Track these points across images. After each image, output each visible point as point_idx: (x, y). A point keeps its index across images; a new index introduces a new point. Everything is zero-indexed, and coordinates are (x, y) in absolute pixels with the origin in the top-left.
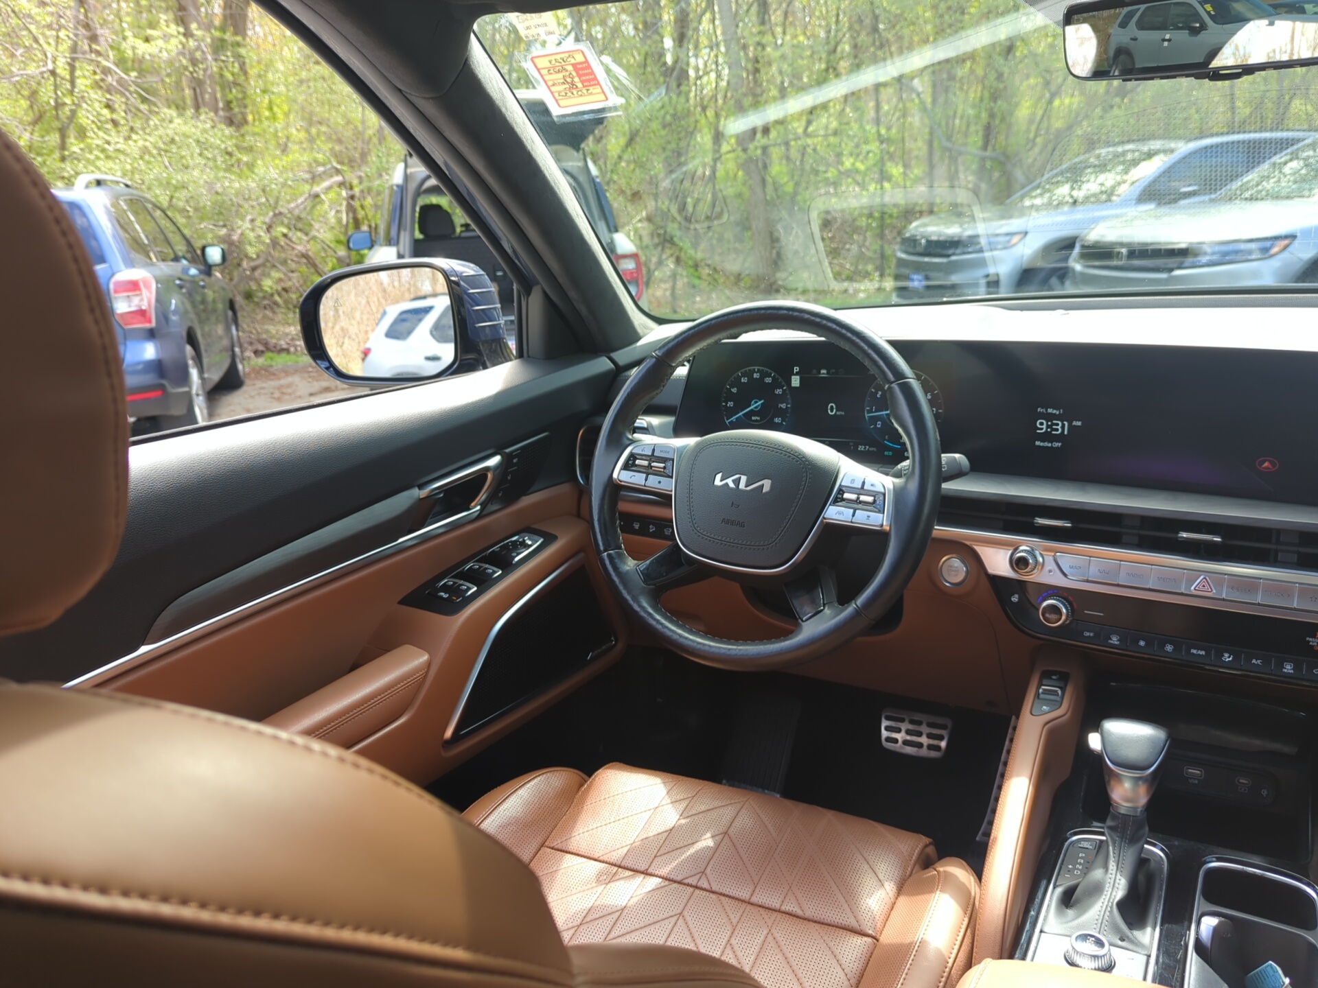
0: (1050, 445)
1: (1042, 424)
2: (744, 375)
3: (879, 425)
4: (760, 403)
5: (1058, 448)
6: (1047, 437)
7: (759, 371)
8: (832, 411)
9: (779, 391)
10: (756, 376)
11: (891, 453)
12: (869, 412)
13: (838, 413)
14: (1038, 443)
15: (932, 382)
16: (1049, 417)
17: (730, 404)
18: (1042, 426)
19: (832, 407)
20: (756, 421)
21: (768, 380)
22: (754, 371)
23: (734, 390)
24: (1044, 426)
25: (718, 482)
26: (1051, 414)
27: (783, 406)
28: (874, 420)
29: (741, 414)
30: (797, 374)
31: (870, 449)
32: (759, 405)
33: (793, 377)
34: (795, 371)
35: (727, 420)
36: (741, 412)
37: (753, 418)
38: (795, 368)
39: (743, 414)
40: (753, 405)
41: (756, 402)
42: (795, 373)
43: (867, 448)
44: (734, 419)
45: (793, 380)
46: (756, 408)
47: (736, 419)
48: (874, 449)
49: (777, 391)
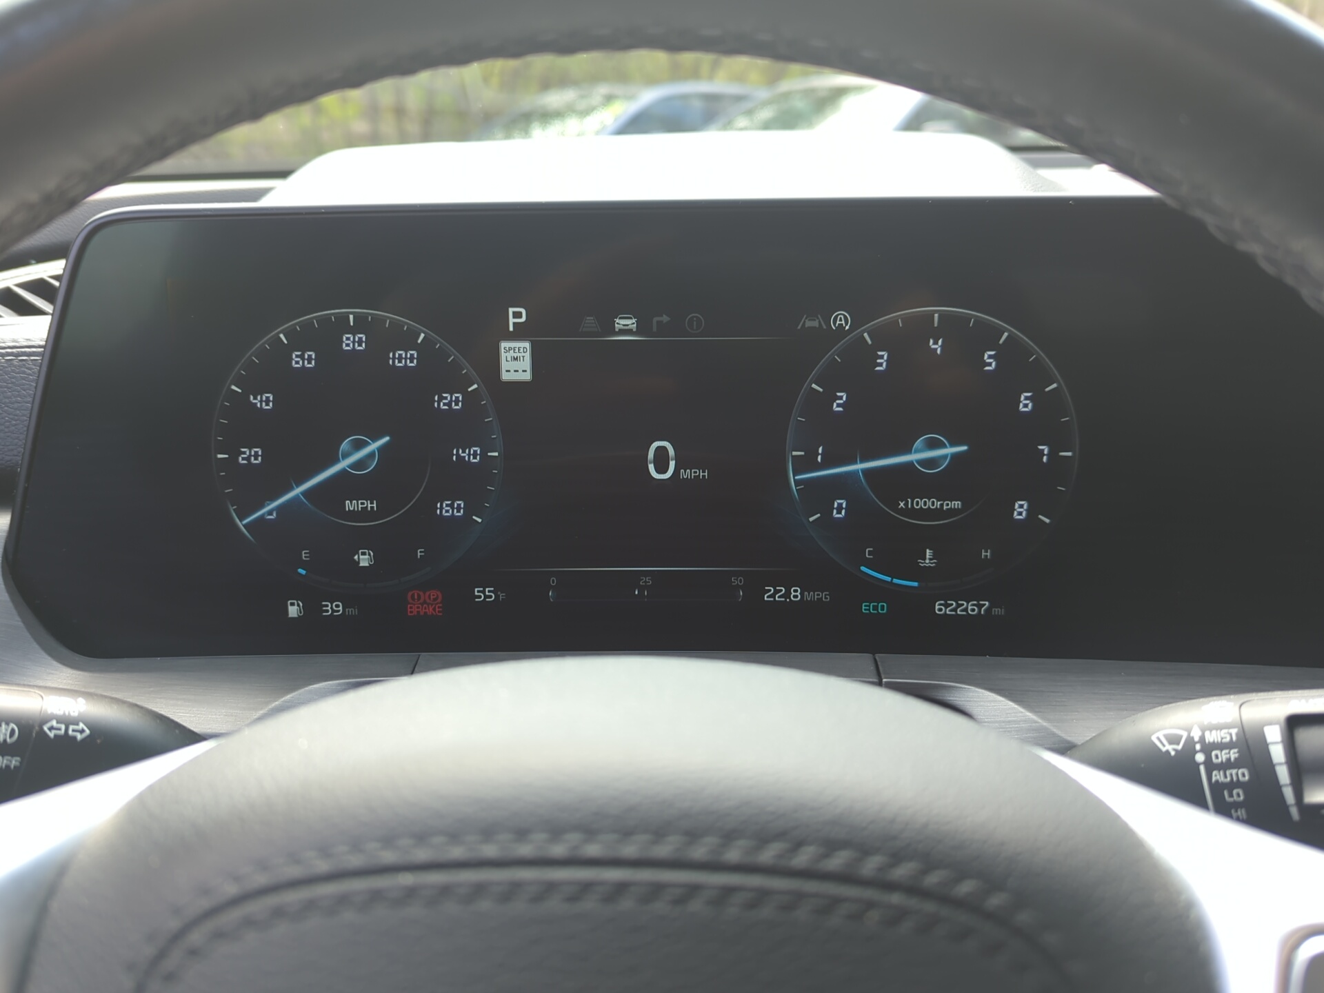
2: (300, 341)
3: (840, 509)
4: (374, 446)
7: (361, 325)
8: (662, 469)
9: (450, 401)
10: (349, 342)
11: (883, 609)
12: (801, 466)
13: (686, 474)
15: (1038, 353)
17: (251, 455)
19: (661, 451)
20: (363, 515)
21: (404, 359)
22: (342, 326)
23: (264, 402)
27: (471, 455)
28: (821, 493)
29: (297, 492)
30: (520, 333)
31: (809, 596)
32: (372, 455)
33: (504, 345)
34: (512, 320)
35: (241, 521)
36: (299, 484)
37: (350, 505)
38: (511, 310)
39: (305, 493)
40: (345, 456)
41: (359, 445)
42: (511, 329)
43: (796, 593)
44: (270, 513)
45: (503, 355)
46: (359, 465)
47: (279, 509)
48: (825, 596)
49: (441, 398)
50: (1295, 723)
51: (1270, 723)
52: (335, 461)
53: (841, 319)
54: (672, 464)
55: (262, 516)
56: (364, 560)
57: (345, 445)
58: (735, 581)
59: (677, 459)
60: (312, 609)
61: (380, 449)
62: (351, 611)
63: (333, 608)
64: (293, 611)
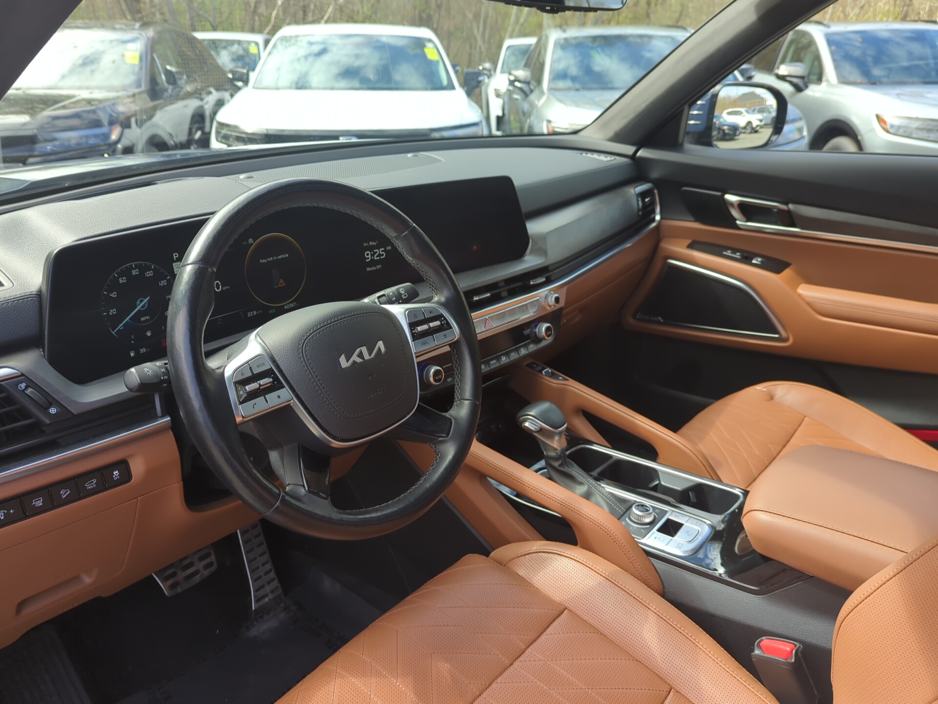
0: (375, 268)
1: (368, 254)
2: (121, 275)
4: (146, 300)
5: (380, 269)
6: (373, 263)
7: (137, 267)
8: (218, 289)
9: (163, 283)
10: (134, 272)
13: (224, 288)
14: (368, 269)
16: (371, 249)
17: (113, 312)
18: (368, 255)
19: (217, 284)
20: (146, 321)
21: (149, 274)
22: (131, 268)
23: (114, 295)
24: (370, 256)
25: (344, 363)
26: (372, 245)
29: (128, 319)
30: (177, 260)
31: (257, 313)
32: (146, 303)
33: (174, 264)
34: (175, 257)
35: (113, 331)
36: (127, 316)
37: (142, 319)
38: (174, 254)
39: (130, 319)
40: (139, 305)
41: (142, 301)
42: (175, 259)
43: (255, 313)
44: (121, 327)
45: (174, 267)
46: (143, 307)
47: (123, 325)
48: (261, 311)
49: (161, 283)
50: (379, 297)
51: (375, 299)
52: (136, 307)
53: (251, 241)
54: (220, 287)
55: (119, 329)
56: (149, 334)
57: (138, 302)
58: (241, 313)
59: (221, 285)
60: (137, 352)
61: (148, 301)
62: (148, 350)
63: (143, 350)
64: (132, 354)
